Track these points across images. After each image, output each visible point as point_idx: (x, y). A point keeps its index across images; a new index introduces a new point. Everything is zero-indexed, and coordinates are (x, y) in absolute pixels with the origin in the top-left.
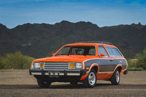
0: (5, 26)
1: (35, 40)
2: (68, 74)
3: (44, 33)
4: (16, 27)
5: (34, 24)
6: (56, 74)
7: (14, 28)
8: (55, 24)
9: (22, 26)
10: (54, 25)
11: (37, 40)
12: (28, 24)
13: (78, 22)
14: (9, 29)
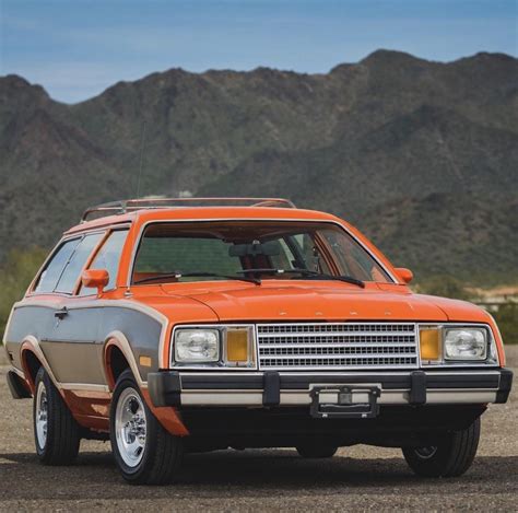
0: (39, 88)
1: (213, 166)
2: (433, 397)
3: (268, 123)
4: (103, 95)
5: (212, 73)
6: (360, 398)
7: (94, 100)
8: (334, 71)
9: (137, 84)
10: (327, 77)
11: (224, 166)
12: (175, 74)
13: (464, 60)
14: (63, 106)
